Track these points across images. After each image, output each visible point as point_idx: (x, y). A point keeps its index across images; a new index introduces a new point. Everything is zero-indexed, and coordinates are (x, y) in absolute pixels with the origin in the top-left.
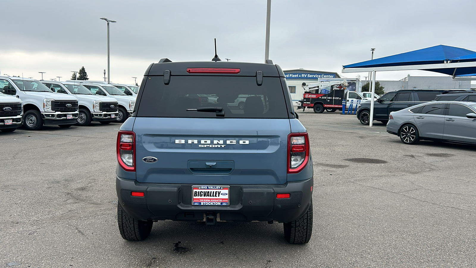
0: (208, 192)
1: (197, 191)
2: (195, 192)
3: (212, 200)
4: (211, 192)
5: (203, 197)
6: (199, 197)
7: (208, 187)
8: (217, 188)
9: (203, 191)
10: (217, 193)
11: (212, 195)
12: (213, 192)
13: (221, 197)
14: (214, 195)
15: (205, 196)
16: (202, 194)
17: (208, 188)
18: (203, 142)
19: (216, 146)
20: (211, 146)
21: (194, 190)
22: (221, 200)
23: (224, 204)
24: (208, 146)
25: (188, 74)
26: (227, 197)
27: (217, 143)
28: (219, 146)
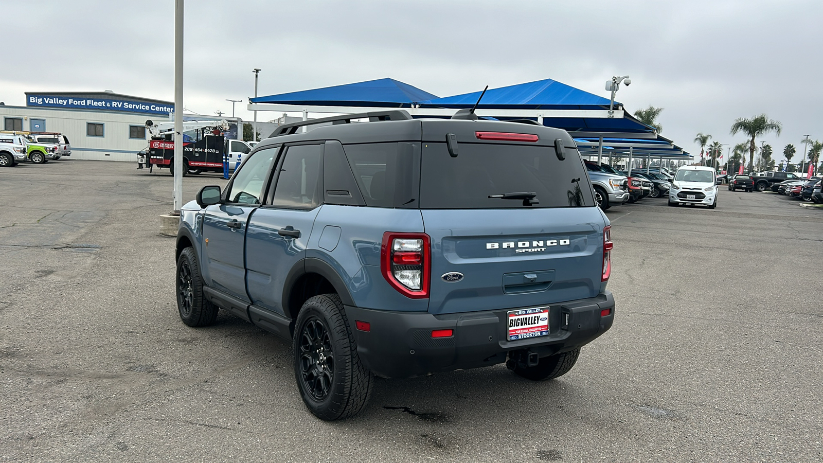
0: (526, 318)
1: (513, 318)
2: (511, 320)
3: (530, 330)
4: (529, 318)
5: (520, 327)
6: (516, 328)
7: (526, 311)
8: (537, 311)
9: (520, 317)
10: (536, 319)
11: (530, 323)
12: (532, 317)
13: (541, 323)
14: (533, 322)
15: (522, 325)
16: (519, 323)
17: (526, 314)
18: (520, 244)
19: (536, 250)
20: (530, 250)
21: (511, 318)
22: (540, 329)
23: (544, 333)
24: (527, 250)
25: (479, 141)
26: (546, 323)
27: (536, 246)
28: (539, 250)
